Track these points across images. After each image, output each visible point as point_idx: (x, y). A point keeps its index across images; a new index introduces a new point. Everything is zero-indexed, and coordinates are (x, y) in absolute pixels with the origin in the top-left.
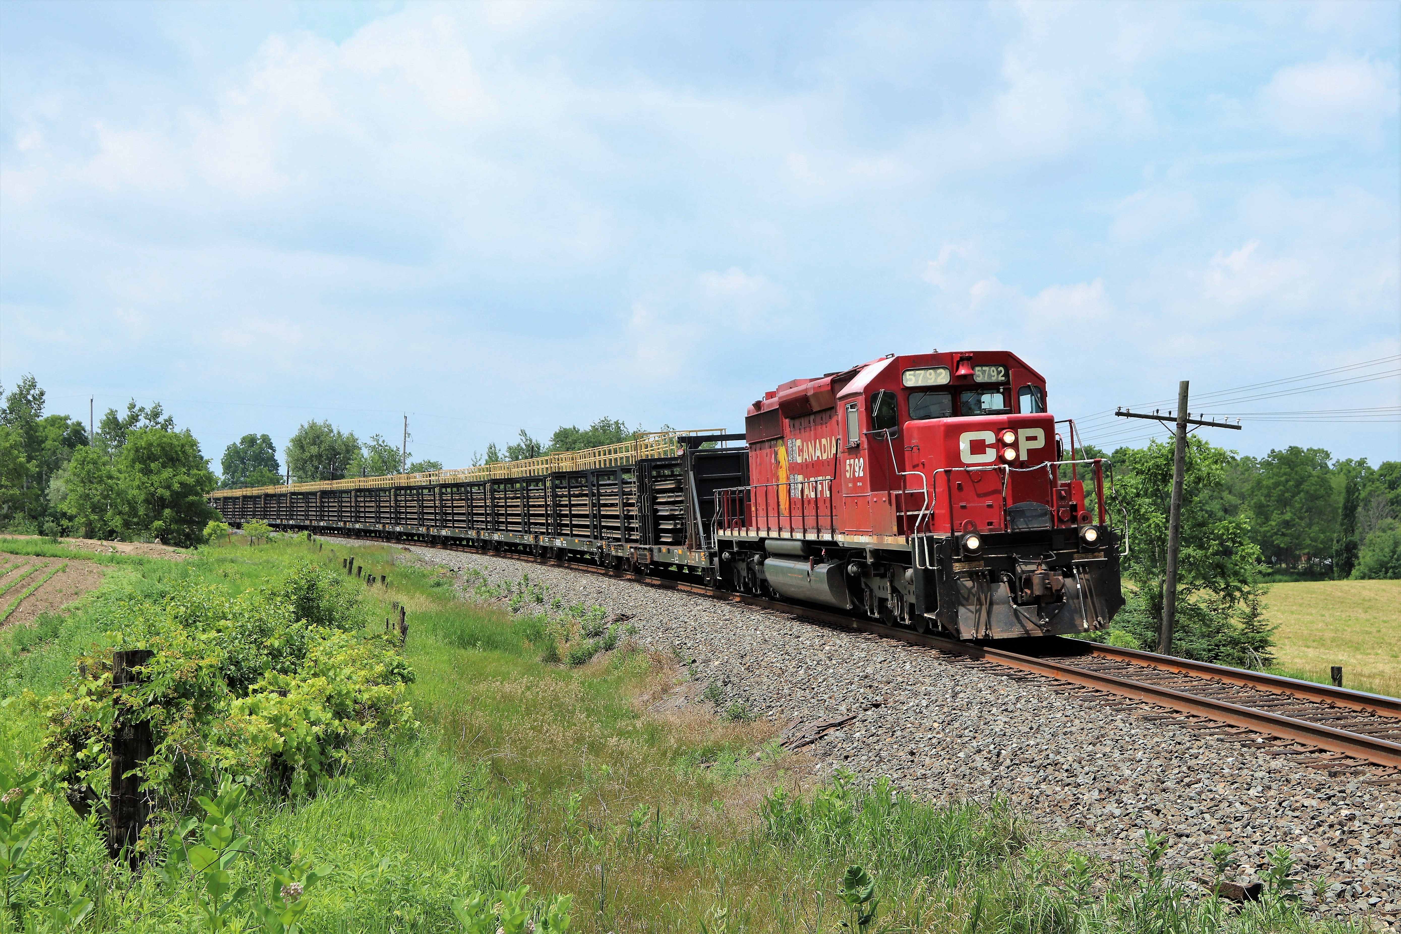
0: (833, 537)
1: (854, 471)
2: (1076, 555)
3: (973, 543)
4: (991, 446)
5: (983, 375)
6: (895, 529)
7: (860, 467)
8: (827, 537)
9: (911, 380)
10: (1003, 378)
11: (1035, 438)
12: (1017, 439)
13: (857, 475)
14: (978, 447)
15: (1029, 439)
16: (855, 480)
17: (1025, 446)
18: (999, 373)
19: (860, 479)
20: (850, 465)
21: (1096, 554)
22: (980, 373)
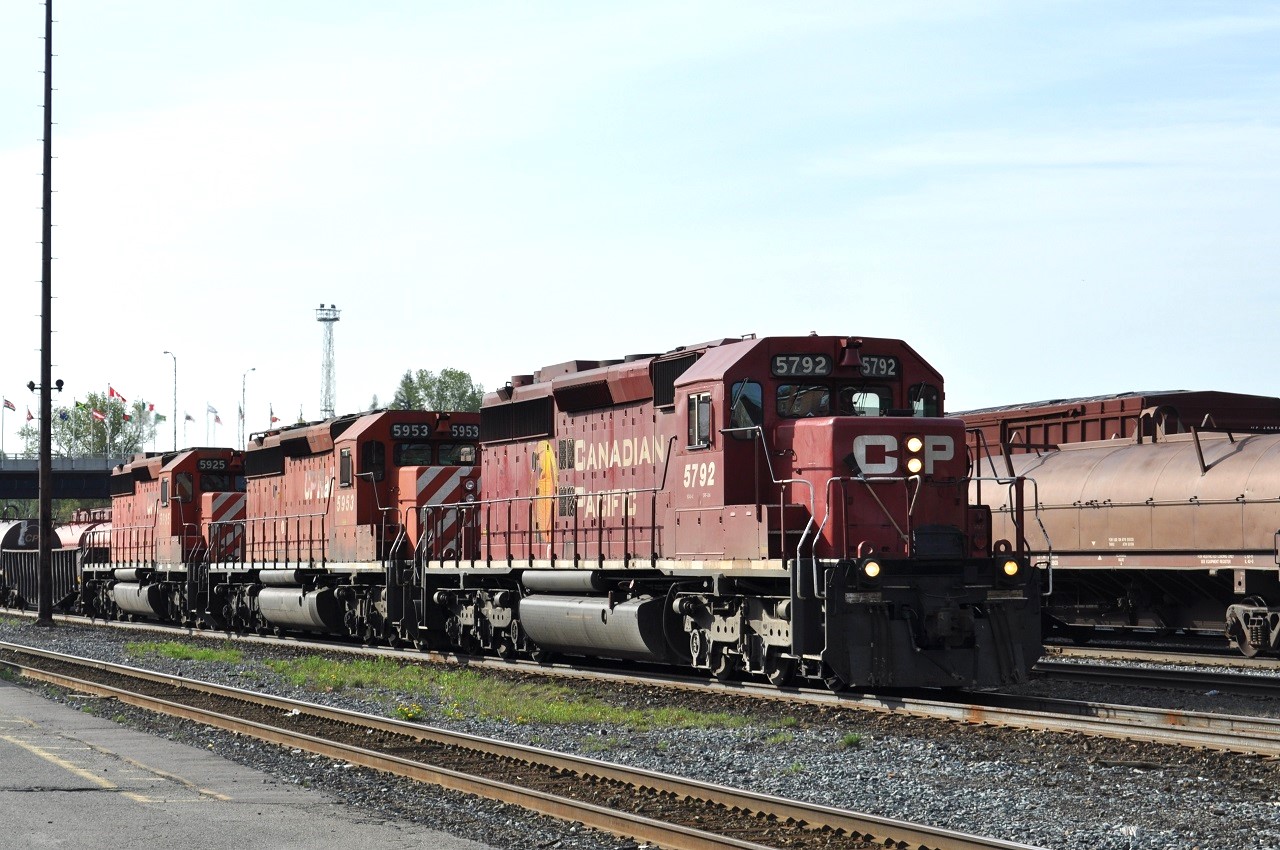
0: (653, 564)
1: (698, 478)
2: (989, 593)
3: (872, 569)
4: (891, 454)
5: (869, 367)
6: (765, 551)
7: (708, 475)
8: (643, 564)
9: (782, 367)
10: (893, 373)
11: (942, 448)
12: (923, 449)
13: (702, 484)
14: (876, 455)
15: (937, 448)
16: (698, 490)
17: (933, 456)
18: (889, 366)
19: (706, 488)
20: (692, 472)
21: (1014, 592)
22: (867, 365)
